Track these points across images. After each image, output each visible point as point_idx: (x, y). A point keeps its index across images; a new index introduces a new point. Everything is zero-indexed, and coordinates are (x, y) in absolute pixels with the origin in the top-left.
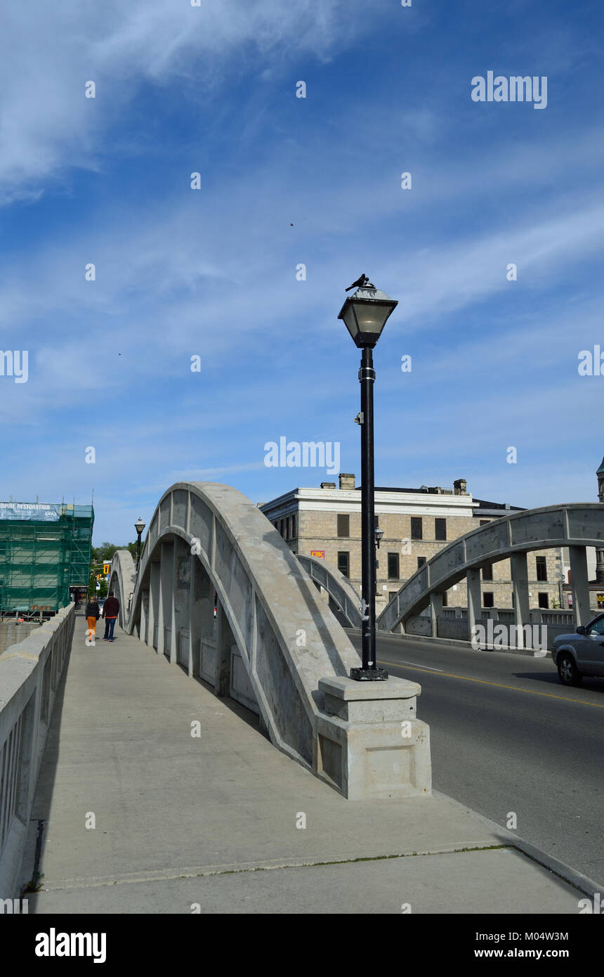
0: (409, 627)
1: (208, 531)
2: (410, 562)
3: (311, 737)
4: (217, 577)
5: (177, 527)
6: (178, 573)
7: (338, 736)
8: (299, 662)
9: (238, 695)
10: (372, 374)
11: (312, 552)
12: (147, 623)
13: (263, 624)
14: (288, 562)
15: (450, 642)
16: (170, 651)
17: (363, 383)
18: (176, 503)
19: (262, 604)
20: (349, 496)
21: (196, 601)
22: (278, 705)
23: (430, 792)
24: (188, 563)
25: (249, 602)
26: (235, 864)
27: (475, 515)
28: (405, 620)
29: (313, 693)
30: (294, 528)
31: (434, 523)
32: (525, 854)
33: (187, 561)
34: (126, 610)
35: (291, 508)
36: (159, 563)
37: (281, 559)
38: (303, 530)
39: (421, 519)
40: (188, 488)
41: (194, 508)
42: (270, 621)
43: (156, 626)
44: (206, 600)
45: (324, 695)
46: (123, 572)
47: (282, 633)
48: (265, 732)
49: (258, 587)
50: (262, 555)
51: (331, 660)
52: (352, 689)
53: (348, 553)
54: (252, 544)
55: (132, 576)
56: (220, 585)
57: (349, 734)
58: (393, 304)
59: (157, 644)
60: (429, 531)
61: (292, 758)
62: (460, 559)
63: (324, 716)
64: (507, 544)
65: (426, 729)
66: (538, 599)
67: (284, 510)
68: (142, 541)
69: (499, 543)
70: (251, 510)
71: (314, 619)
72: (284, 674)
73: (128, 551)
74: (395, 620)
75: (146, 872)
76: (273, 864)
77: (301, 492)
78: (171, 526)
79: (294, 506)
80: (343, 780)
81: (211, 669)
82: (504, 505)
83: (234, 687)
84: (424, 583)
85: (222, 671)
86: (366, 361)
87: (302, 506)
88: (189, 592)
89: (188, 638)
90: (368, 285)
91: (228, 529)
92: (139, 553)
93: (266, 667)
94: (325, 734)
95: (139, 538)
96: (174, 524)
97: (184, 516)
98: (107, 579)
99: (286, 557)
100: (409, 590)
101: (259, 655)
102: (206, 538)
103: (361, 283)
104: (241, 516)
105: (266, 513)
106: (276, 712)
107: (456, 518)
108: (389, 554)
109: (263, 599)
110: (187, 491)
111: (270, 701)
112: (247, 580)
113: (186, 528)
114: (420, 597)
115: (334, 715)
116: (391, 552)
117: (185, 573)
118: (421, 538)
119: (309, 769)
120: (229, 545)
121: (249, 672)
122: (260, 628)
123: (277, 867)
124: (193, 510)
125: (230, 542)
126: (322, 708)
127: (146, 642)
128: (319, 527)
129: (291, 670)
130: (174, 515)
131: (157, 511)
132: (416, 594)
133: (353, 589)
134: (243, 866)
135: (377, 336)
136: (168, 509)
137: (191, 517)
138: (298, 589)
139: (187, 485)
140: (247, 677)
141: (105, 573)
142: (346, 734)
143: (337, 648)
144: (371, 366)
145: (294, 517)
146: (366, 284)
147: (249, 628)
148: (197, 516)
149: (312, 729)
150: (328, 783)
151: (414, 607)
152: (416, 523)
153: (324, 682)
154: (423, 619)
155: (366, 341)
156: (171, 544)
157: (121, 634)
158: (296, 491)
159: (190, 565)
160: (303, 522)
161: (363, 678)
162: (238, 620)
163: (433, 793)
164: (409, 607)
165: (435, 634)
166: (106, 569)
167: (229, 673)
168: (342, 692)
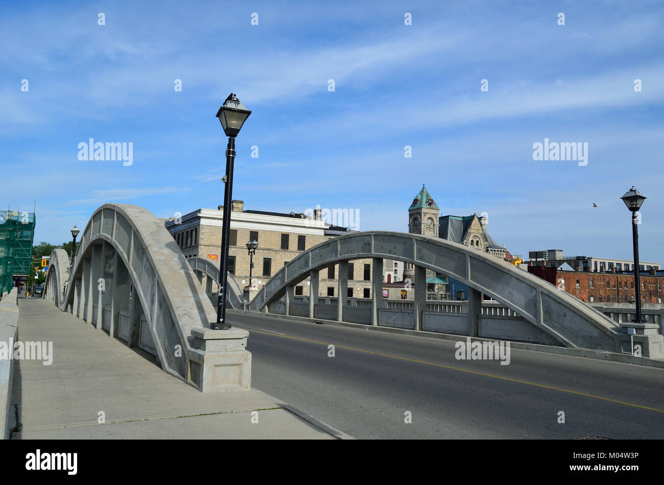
0: (272, 308)
1: (128, 239)
2: (279, 265)
3: (185, 362)
4: (133, 270)
5: (105, 235)
6: (105, 267)
7: (199, 359)
8: (181, 320)
9: (144, 346)
10: (234, 153)
11: (208, 255)
12: (79, 303)
13: (161, 299)
14: (181, 262)
15: (297, 318)
16: (96, 322)
17: (228, 158)
18: (105, 217)
19: (161, 287)
20: (238, 216)
21: (118, 286)
22: (168, 347)
23: (249, 388)
24: (112, 260)
25: (153, 286)
26: (133, 418)
27: (325, 235)
28: (269, 304)
29: (188, 338)
30: (196, 237)
31: (297, 239)
32: (289, 411)
33: (111, 259)
34: (61, 294)
35: (195, 222)
36: (91, 259)
37: (176, 259)
38: (202, 239)
39: (288, 235)
40: (115, 209)
41: (119, 222)
42: (165, 296)
43: (86, 305)
44: (125, 285)
45: (194, 337)
46: (60, 265)
47: (172, 304)
48: (159, 365)
49: (159, 276)
50: (163, 257)
51: (201, 320)
52: (208, 334)
53: (235, 257)
54: (157, 249)
55: (67, 268)
56: (134, 274)
57: (205, 357)
58: (249, 113)
59: (86, 317)
60: (293, 244)
61: (174, 376)
62: (307, 264)
63: (193, 350)
64: (336, 255)
65: (249, 355)
66: (363, 292)
67: (190, 224)
68: (77, 242)
69: (331, 255)
70: (159, 227)
71: (193, 296)
72: (172, 328)
73: (64, 250)
74: (262, 303)
75: (83, 422)
76: (154, 418)
77: (202, 212)
78: (101, 233)
79: (197, 222)
80: (201, 383)
81: (126, 332)
82: (346, 229)
83: (142, 341)
84: (283, 279)
85: (134, 331)
86: (231, 145)
87: (203, 222)
88: (112, 280)
89: (111, 312)
90: (234, 99)
91: (142, 239)
92: (74, 251)
93: (162, 325)
94: (193, 359)
95: (74, 240)
96: (102, 232)
97: (111, 227)
98: (43, 271)
99: (180, 258)
100: (273, 284)
101: (158, 318)
102: (126, 244)
103: (230, 98)
104: (151, 231)
105: (168, 228)
106: (166, 351)
107: (313, 236)
108: (264, 259)
109: (162, 284)
110: (114, 210)
111: (163, 345)
112: (152, 271)
113: (112, 236)
114: (279, 288)
115: (199, 348)
116: (266, 257)
117: (110, 267)
118: (288, 249)
119: (183, 380)
120: (142, 249)
121: (151, 329)
122: (160, 302)
123: (157, 418)
124: (118, 223)
125: (142, 247)
126: (192, 345)
127: (78, 316)
128: (215, 237)
129: (176, 325)
130: (103, 226)
131: (90, 222)
132: (277, 286)
133: (235, 282)
134: (138, 419)
135: (238, 131)
136: (99, 221)
137: (117, 228)
138: (185, 278)
139: (114, 206)
140: (150, 333)
141: (42, 265)
142: (203, 358)
143: (206, 314)
144: (234, 148)
145: (196, 229)
146: (234, 98)
147: (153, 302)
148: (121, 228)
149: (186, 358)
150: (193, 386)
151: (275, 295)
152: (285, 238)
153: (194, 330)
154: (281, 303)
155: (232, 133)
156: (101, 246)
157: (57, 311)
158: (199, 211)
159: (114, 262)
160: (203, 233)
161: (216, 328)
162: (146, 297)
163: (251, 389)
164: (272, 295)
165: (287, 313)
166: (44, 263)
167: (139, 332)
168: (203, 335)
